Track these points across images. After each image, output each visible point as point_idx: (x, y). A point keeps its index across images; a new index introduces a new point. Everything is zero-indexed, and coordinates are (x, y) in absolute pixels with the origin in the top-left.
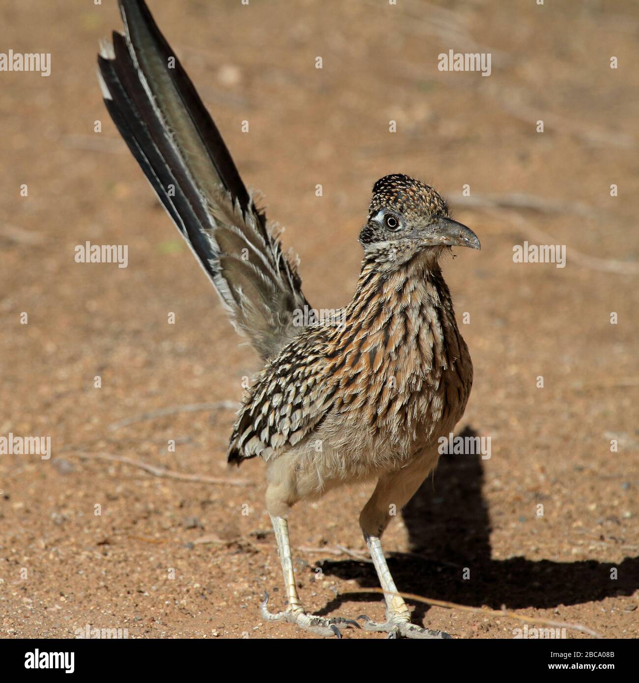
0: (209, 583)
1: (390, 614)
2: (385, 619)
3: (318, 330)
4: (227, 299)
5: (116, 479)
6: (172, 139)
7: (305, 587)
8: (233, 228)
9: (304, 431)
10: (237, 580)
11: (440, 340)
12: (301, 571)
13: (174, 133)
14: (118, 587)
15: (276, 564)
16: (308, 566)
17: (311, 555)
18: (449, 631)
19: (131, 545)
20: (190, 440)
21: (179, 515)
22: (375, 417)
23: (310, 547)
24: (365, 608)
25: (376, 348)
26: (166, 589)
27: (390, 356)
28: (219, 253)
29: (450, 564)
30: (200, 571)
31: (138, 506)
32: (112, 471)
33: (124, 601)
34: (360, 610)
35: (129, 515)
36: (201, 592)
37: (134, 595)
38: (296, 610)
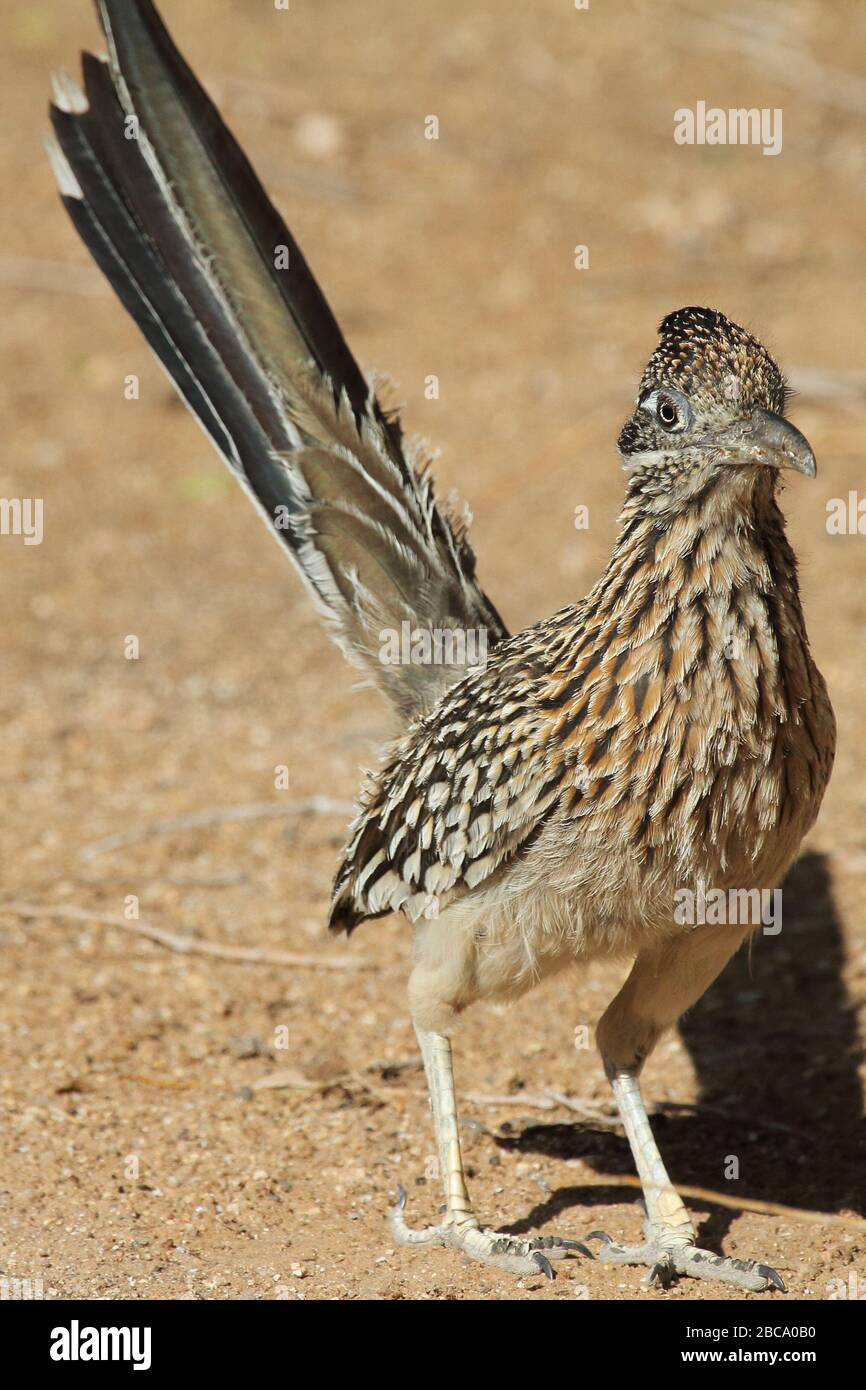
0: (285, 1169)
1: (654, 1227)
2: (644, 1239)
3: (522, 652)
4: (327, 595)
5: (94, 960)
6: (208, 268)
7: (480, 1175)
8: (337, 449)
9: (495, 858)
10: (340, 1163)
11: (773, 663)
12: (470, 1143)
13: (212, 257)
14: (99, 1178)
15: (419, 1129)
16: (487, 1133)
17: (492, 1110)
18: (772, 1263)
19: (126, 1094)
20: (244, 879)
21: (222, 1031)
22: (644, 826)
23: (490, 1093)
24: (601, 1217)
25: (647, 676)
26: (196, 1181)
27: (675, 694)
28: (308, 501)
29: (775, 1125)
30: (266, 1144)
31: (140, 1014)
32: (86, 943)
33: (112, 1206)
34: (592, 1220)
35: (122, 1033)
36: (268, 1187)
37: (132, 1195)
38: (464, 1222)
